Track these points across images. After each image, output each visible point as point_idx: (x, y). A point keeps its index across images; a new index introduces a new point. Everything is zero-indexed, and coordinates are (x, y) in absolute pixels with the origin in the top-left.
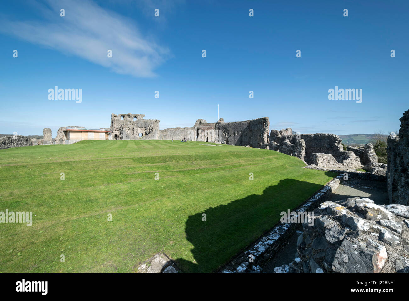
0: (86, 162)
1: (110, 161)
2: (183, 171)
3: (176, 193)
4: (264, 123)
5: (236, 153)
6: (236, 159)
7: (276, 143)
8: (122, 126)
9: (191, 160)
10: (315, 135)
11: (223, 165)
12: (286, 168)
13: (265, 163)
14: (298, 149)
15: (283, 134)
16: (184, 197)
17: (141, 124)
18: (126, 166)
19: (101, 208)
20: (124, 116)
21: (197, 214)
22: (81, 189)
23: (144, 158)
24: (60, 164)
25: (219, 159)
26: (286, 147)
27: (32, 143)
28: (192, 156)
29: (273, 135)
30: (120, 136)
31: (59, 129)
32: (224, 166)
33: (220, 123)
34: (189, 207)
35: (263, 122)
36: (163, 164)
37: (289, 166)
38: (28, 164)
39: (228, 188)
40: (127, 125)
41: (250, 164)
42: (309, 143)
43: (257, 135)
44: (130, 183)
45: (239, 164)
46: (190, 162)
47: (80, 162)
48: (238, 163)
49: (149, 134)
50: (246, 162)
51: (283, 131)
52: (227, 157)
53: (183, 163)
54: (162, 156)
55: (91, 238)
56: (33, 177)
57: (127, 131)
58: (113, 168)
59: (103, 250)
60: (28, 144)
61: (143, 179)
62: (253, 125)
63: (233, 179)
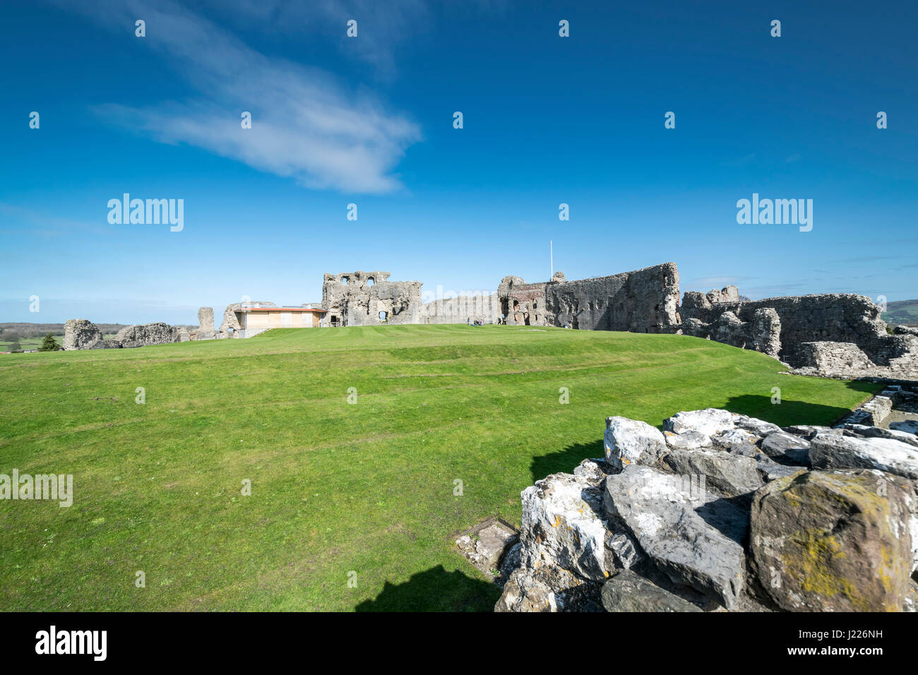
0: (303, 355)
1: (347, 354)
2: (496, 377)
3: (494, 415)
4: (665, 276)
5: (607, 341)
6: (610, 353)
7: (699, 322)
8: (347, 297)
9: (509, 354)
10: (804, 300)
11: (583, 366)
12: (737, 374)
13: (682, 362)
14: (761, 332)
15: (715, 300)
16: (512, 421)
17: (384, 292)
18: (379, 363)
19: (353, 433)
20: (347, 278)
21: (550, 454)
22: (306, 401)
23: (412, 349)
24: (258, 358)
25: (570, 353)
26: (728, 331)
27: (179, 337)
28: (511, 347)
29: (690, 305)
30: (342, 320)
31: (225, 309)
32: (586, 368)
33: (556, 282)
34: (529, 440)
35: (660, 277)
36: (452, 362)
37: (745, 369)
38: (202, 358)
39: (607, 409)
40: (356, 294)
41: (646, 365)
42: (788, 319)
43: (648, 306)
44: (397, 395)
45: (617, 364)
46: (507, 358)
47: (293, 355)
48: (616, 362)
49: (402, 313)
50: (635, 359)
51: (715, 294)
52: (588, 349)
53: (492, 361)
54: (448, 347)
55: (351, 484)
56: (218, 379)
57: (355, 308)
58: (356, 368)
59: (380, 504)
60: (173, 340)
61: (419, 387)
62: (636, 284)
63: (613, 392)
